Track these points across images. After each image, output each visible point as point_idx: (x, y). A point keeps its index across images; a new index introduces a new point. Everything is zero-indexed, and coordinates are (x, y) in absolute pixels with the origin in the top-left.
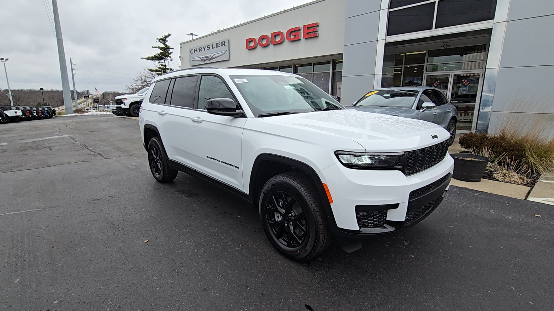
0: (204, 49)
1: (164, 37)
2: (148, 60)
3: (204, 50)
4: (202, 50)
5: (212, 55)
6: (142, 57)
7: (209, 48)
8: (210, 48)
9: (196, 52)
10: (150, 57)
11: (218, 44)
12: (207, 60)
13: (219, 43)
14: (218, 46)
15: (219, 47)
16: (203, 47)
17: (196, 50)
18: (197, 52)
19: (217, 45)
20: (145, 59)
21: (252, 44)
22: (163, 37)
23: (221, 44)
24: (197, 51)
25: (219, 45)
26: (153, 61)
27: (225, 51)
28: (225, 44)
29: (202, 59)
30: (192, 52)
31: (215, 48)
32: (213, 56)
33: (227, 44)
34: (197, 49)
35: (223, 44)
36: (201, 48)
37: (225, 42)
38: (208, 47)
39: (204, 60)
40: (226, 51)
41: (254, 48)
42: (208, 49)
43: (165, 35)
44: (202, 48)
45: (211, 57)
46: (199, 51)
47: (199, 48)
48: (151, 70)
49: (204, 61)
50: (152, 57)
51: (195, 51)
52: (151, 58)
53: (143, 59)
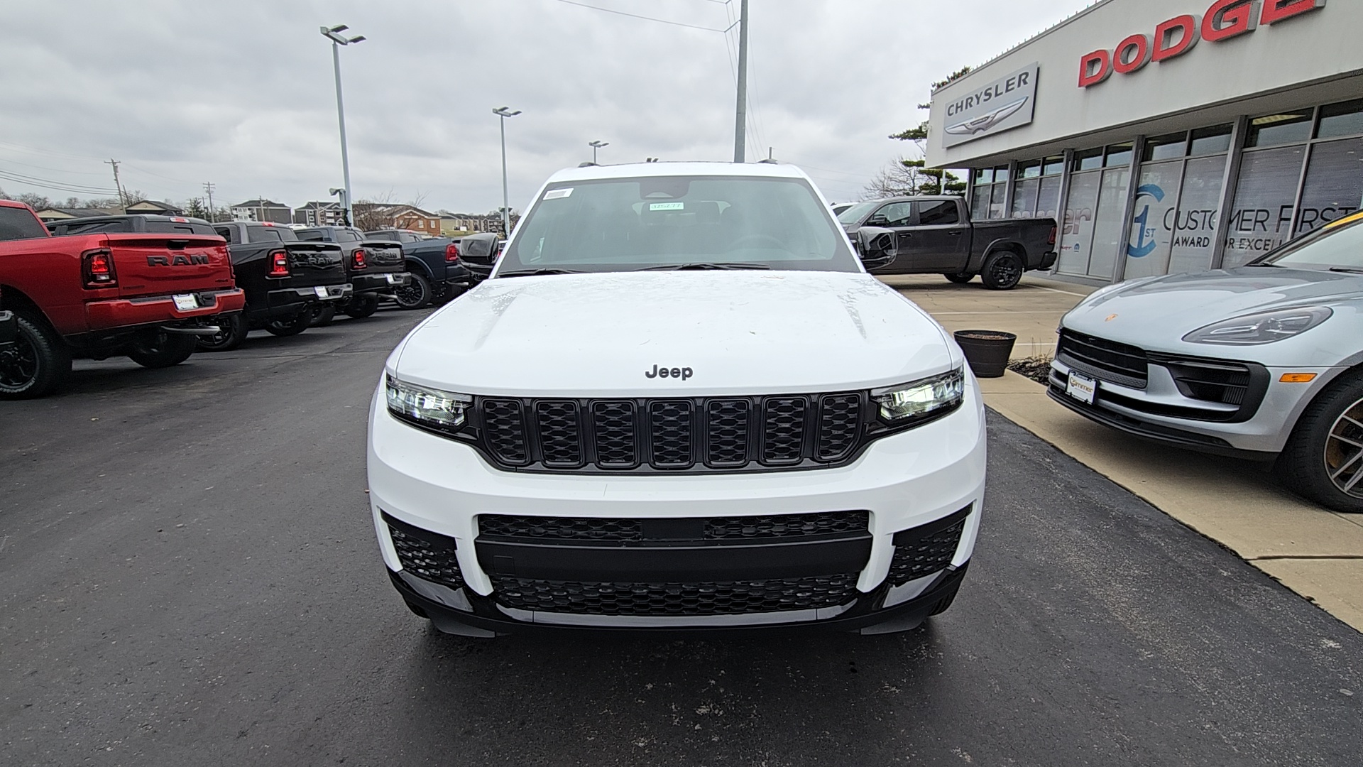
0: (978, 98)
1: (950, 77)
2: (904, 140)
3: (978, 103)
4: (972, 103)
5: (991, 114)
6: (891, 134)
7: (987, 97)
8: (990, 95)
9: (959, 109)
10: (908, 132)
11: (1010, 83)
12: (979, 129)
13: (1014, 78)
14: (1010, 88)
15: (1013, 89)
16: (976, 96)
17: (959, 105)
18: (961, 110)
19: (1008, 85)
20: (898, 137)
21: (1097, 69)
22: (948, 78)
23: (1016, 81)
24: (961, 106)
25: (1013, 83)
26: (916, 140)
27: (1023, 100)
28: (1027, 80)
29: (970, 127)
30: (951, 112)
31: (1001, 93)
32: (994, 117)
33: (1031, 80)
34: (962, 102)
35: (1023, 79)
36: (972, 98)
37: (1027, 74)
38: (986, 94)
39: (972, 131)
40: (1027, 98)
41: (1102, 80)
42: (985, 100)
43: (954, 73)
44: (975, 99)
45: (989, 120)
46: (966, 108)
47: (967, 100)
48: (907, 162)
49: (974, 133)
50: (915, 131)
51: (957, 108)
52: (912, 134)
53: (893, 138)
